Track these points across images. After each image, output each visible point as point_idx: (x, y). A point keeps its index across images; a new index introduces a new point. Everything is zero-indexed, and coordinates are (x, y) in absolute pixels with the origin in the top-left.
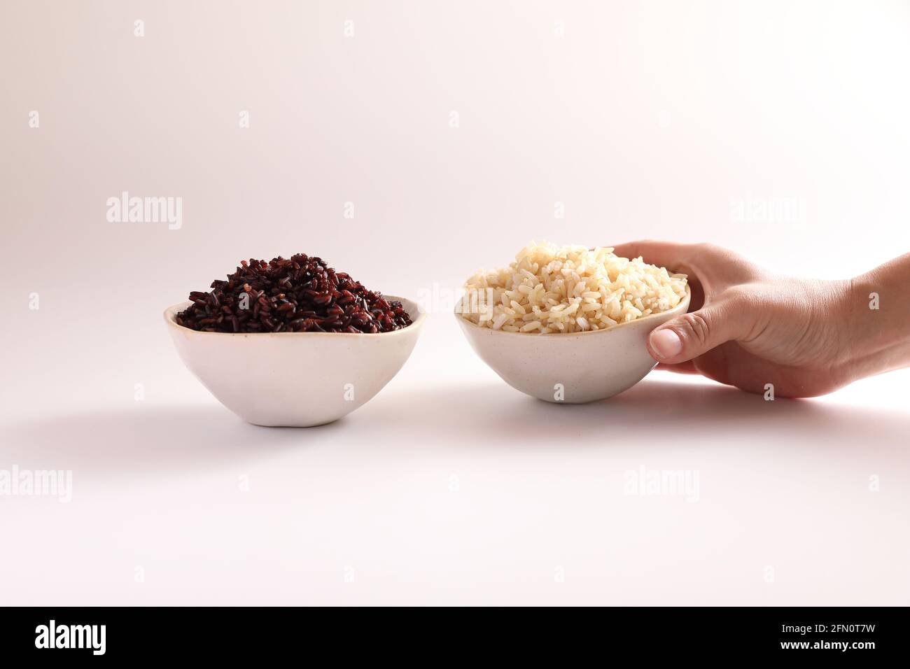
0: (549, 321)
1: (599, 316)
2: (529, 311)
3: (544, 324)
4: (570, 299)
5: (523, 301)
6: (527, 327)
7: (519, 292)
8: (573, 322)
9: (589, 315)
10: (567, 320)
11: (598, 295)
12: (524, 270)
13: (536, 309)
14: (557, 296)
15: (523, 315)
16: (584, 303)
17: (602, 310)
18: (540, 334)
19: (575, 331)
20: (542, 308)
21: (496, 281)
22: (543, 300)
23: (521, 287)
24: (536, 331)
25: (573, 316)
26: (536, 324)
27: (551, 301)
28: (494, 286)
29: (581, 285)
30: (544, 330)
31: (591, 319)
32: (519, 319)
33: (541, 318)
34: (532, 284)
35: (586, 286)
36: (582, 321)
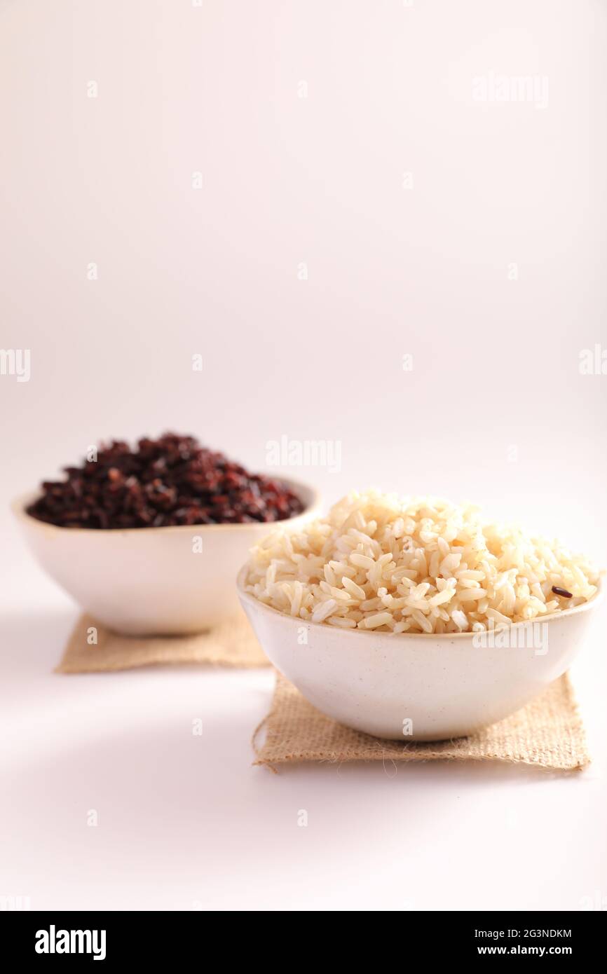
0: (404, 612)
1: (484, 608)
2: (372, 595)
3: (398, 617)
4: (438, 580)
5: (361, 578)
6: (370, 621)
7: (349, 563)
8: (446, 617)
9: (470, 608)
10: (437, 613)
11: (479, 575)
12: (355, 530)
13: (382, 592)
14: (415, 573)
15: (361, 600)
16: (459, 587)
17: (487, 599)
18: (391, 634)
19: (446, 632)
20: (392, 591)
21: (305, 545)
22: (394, 578)
23: (355, 558)
24: (384, 628)
25: (444, 608)
26: (384, 617)
27: (408, 581)
28: (305, 553)
29: (454, 559)
30: (399, 627)
31: (472, 614)
32: (355, 608)
33: (391, 607)
34: (373, 555)
35: (462, 561)
36: (459, 617)
